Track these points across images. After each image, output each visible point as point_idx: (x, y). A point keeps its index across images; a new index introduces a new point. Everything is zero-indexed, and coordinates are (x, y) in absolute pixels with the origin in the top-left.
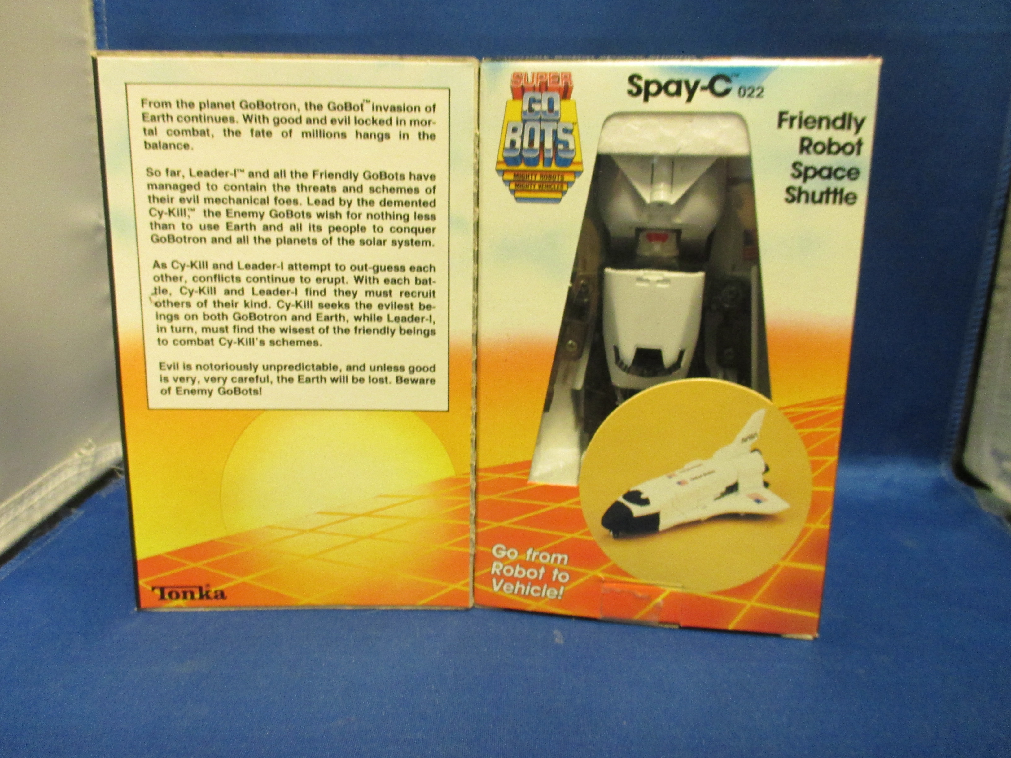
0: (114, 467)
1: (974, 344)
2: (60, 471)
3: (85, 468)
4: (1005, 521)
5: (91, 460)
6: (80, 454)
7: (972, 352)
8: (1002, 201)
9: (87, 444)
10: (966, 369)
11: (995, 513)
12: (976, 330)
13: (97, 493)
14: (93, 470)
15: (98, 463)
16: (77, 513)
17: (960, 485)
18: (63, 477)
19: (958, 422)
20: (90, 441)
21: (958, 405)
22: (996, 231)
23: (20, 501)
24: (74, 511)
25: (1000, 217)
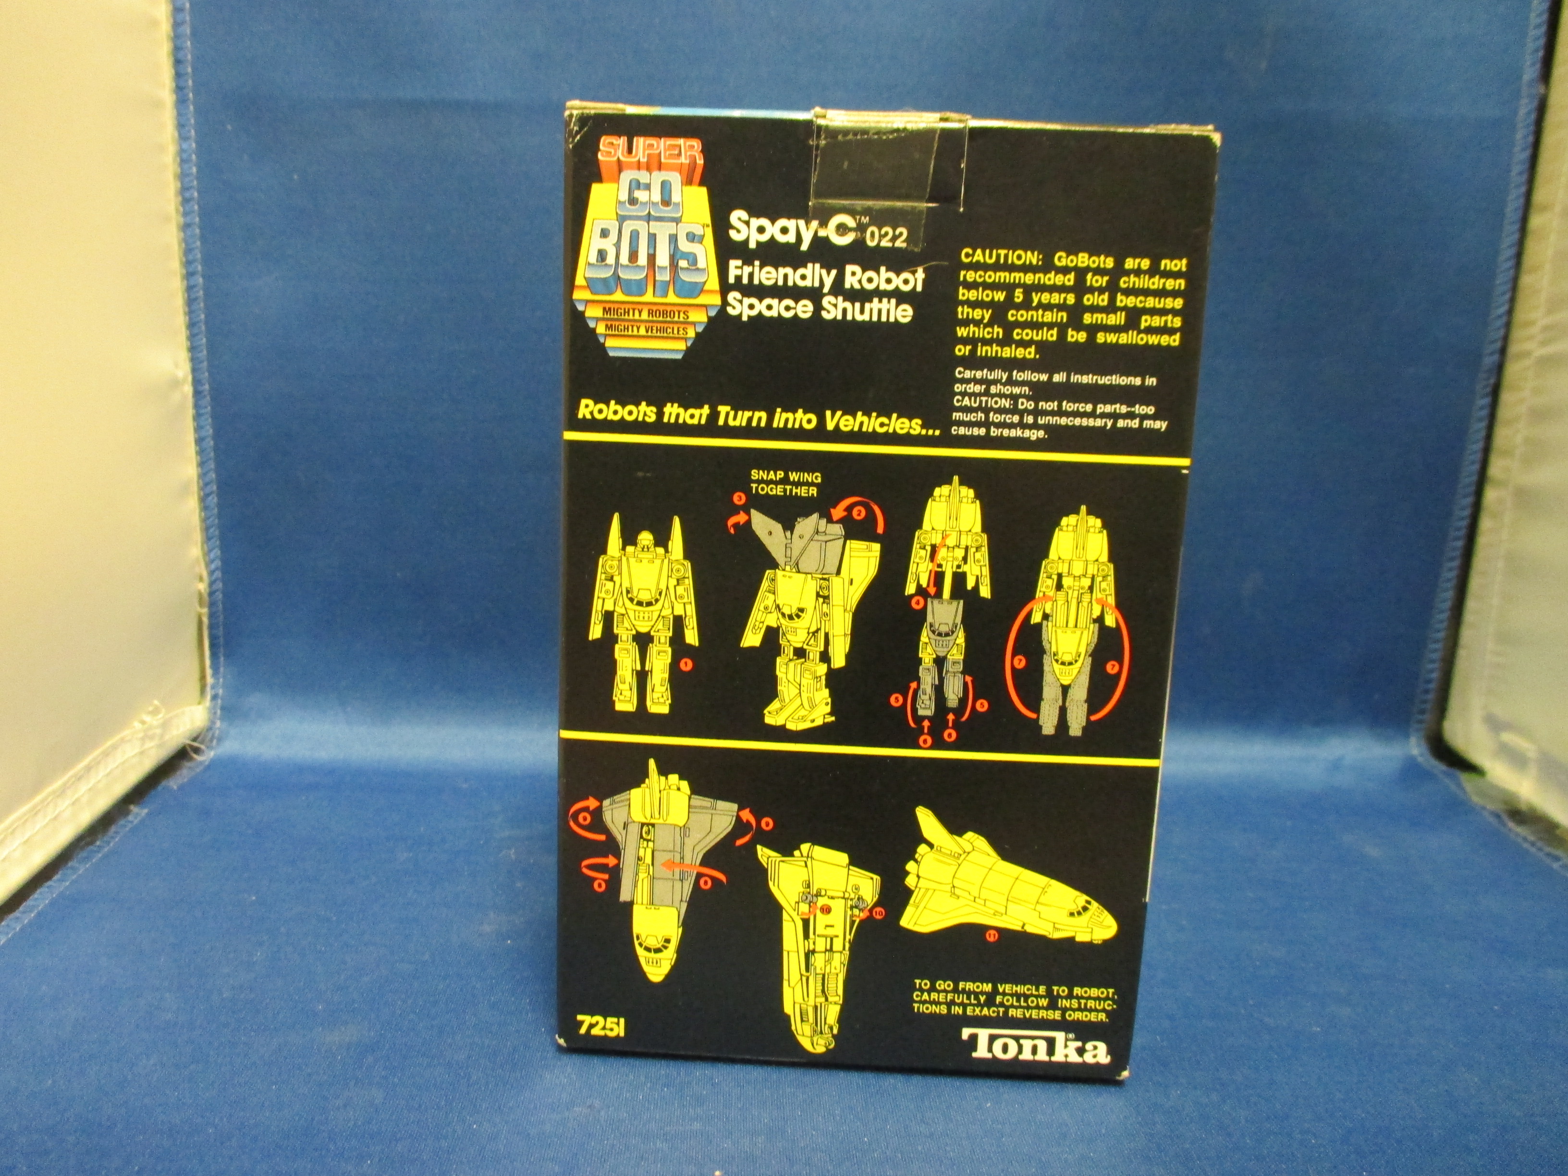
0: (188, 742)
1: (1456, 563)
2: (114, 747)
3: (149, 744)
4: (1505, 818)
5: (158, 731)
6: (143, 722)
7: (1453, 574)
8: (1496, 357)
9: (151, 709)
10: (1446, 597)
11: (1490, 806)
12: (1460, 544)
13: (164, 783)
14: (160, 746)
15: (167, 737)
16: (138, 812)
17: (1438, 767)
18: (119, 757)
19: (1435, 675)
20: (156, 702)
21: (1435, 651)
22: (1487, 401)
23: (62, 792)
24: (134, 809)
25: (1492, 381)
